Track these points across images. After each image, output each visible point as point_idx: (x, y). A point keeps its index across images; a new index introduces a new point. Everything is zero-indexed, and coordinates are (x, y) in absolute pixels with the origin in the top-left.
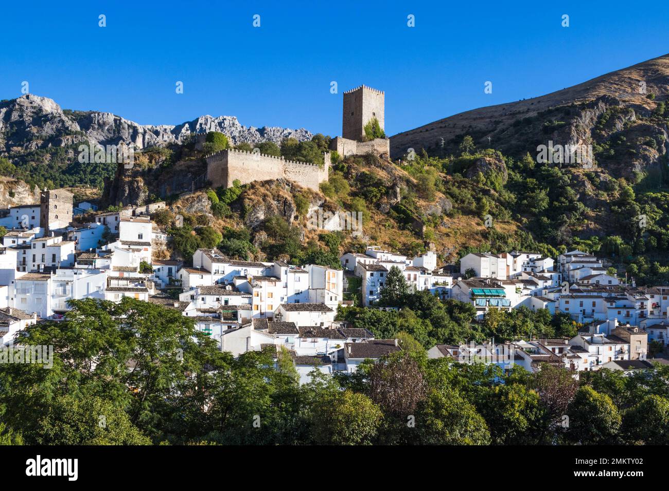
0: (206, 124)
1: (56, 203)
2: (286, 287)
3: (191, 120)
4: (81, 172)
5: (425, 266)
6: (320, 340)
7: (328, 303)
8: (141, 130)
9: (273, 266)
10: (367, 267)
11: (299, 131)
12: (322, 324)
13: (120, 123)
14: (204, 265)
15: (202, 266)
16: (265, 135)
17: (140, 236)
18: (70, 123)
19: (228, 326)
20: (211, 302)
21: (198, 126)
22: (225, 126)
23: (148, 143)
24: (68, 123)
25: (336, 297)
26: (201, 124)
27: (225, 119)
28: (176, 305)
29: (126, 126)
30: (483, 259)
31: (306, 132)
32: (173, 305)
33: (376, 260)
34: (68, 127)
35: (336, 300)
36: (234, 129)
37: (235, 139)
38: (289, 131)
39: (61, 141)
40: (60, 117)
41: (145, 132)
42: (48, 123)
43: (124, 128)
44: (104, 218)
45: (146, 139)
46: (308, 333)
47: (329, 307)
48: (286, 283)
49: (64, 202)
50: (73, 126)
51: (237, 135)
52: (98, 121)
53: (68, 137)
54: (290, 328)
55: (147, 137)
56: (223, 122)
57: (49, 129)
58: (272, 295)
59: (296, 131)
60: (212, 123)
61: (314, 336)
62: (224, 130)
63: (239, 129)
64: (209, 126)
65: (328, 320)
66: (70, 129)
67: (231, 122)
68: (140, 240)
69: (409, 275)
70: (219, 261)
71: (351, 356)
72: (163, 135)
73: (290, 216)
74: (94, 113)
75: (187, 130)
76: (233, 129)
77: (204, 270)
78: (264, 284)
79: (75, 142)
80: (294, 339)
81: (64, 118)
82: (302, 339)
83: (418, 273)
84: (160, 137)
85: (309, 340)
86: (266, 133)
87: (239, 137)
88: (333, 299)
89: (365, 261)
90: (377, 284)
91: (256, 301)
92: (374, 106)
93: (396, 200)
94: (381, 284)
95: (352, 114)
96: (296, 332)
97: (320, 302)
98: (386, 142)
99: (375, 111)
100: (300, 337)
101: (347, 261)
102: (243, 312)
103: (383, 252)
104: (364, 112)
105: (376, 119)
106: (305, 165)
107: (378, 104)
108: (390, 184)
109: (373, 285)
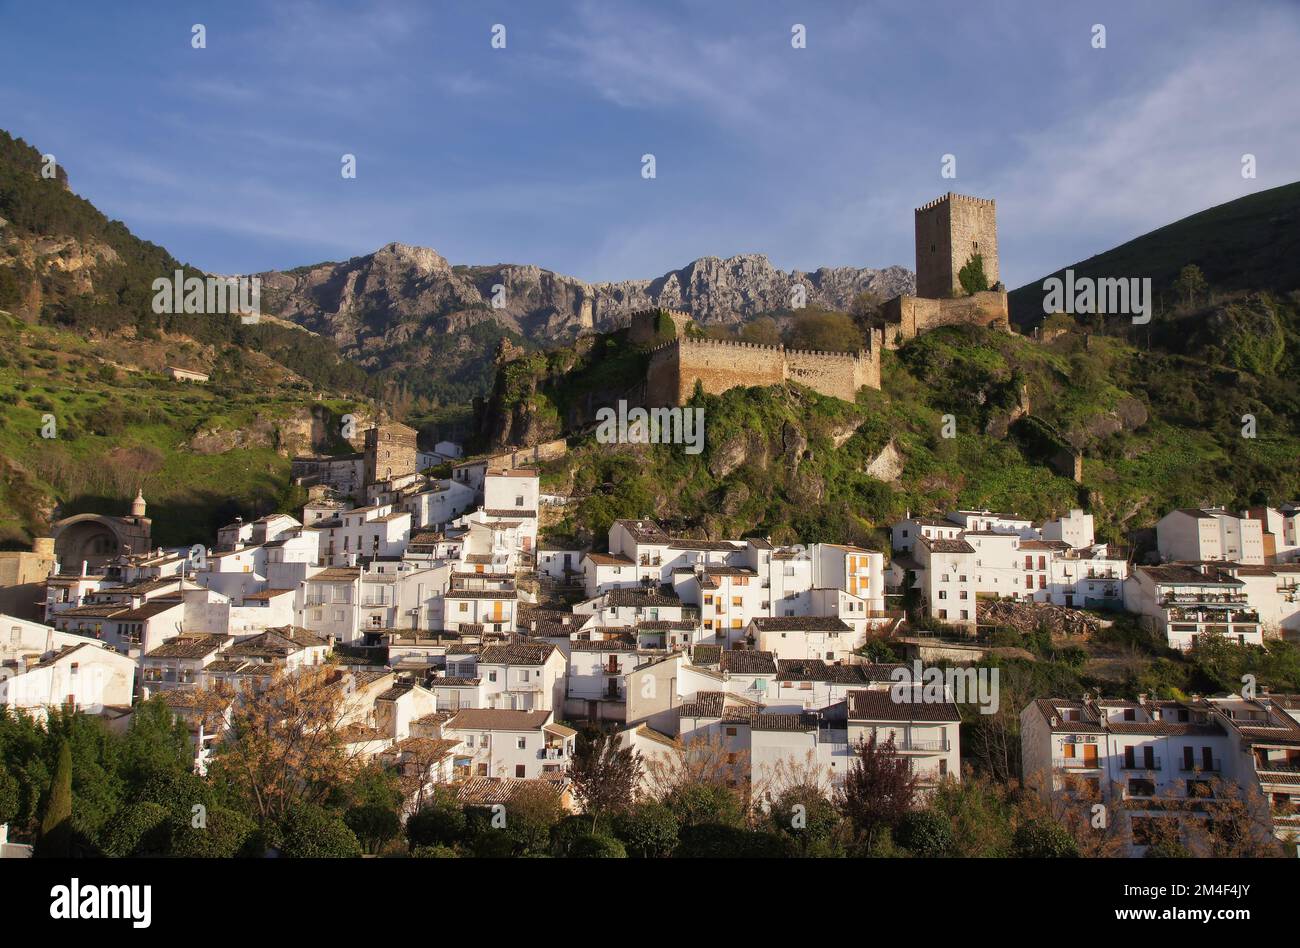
0: (708, 273)
1: (389, 448)
2: (768, 586)
3: (681, 267)
4: (482, 377)
5: (1066, 539)
6: (820, 686)
7: (844, 616)
8: (589, 293)
9: (745, 548)
10: (932, 545)
12: (830, 656)
13: (552, 283)
14: (625, 548)
15: (622, 551)
16: (823, 286)
17: (520, 501)
18: (464, 288)
19: (648, 658)
20: (626, 617)
21: (694, 278)
22: (745, 273)
23: (603, 316)
24: (461, 290)
25: (860, 604)
26: (699, 274)
27: (746, 261)
28: (566, 621)
29: (563, 287)
30: (1201, 521)
31: (907, 275)
32: (560, 621)
33: (956, 531)
34: (459, 298)
35: (861, 609)
36: (763, 278)
37: (764, 297)
39: (446, 323)
40: (446, 279)
41: (597, 295)
42: (426, 291)
43: (558, 291)
44: (466, 471)
45: (599, 308)
46: (795, 671)
47: (847, 623)
48: (769, 580)
49: (402, 446)
50: (470, 293)
51: (769, 288)
52: (513, 281)
53: (460, 314)
54: (763, 663)
55: (600, 304)
56: (741, 266)
57: (427, 304)
58: (738, 603)
59: (884, 271)
60: (721, 270)
61: (806, 678)
62: (744, 281)
63: (771, 278)
64: (714, 274)
65: (843, 648)
66: (462, 299)
67: (756, 265)
68: (520, 508)
69: (1029, 559)
70: (649, 540)
71: (854, 716)
72: (629, 298)
73: (794, 454)
74: (506, 267)
75: (674, 286)
76: (760, 277)
77: (626, 558)
78: (726, 582)
79: (472, 324)
80: (769, 681)
81: (453, 281)
82: (782, 683)
83: (1048, 555)
84: (625, 302)
85: (797, 684)
86: (825, 281)
87: (772, 292)
88: (856, 607)
89: (941, 533)
90: (954, 577)
91: (708, 612)
92: (975, 230)
93: (1019, 409)
94: (963, 579)
95: (933, 249)
96: (772, 670)
97: (829, 614)
98: (1000, 298)
99: (977, 239)
100: (779, 679)
101: (905, 534)
102: (677, 634)
103: (980, 515)
104: (954, 242)
105: (980, 255)
106: (826, 356)
107: (983, 225)
108: (1008, 378)
109: (946, 579)
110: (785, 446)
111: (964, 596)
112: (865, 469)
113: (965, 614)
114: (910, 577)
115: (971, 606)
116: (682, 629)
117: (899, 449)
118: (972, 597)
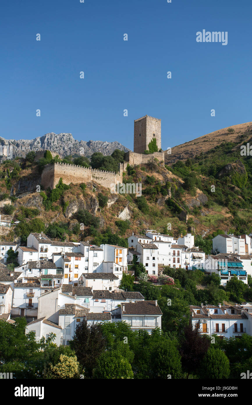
0: (51, 139)
2: (88, 261)
5: (186, 244)
6: (108, 301)
7: (115, 272)
8: (7, 144)
9: (79, 245)
10: (144, 246)
11: (114, 143)
12: (110, 288)
15: (33, 246)
16: (91, 146)
19: (45, 290)
20: (35, 273)
21: (46, 140)
22: (64, 140)
25: (121, 268)
26: (48, 139)
27: (64, 135)
28: (12, 275)
30: (227, 239)
31: (119, 144)
32: (10, 275)
35: (121, 270)
36: (70, 142)
37: (70, 150)
38: (107, 143)
41: (10, 145)
46: (99, 295)
47: (116, 275)
48: (88, 258)
51: (72, 146)
54: (87, 292)
56: (63, 138)
58: (77, 267)
59: (112, 143)
60: (56, 139)
61: (103, 298)
62: (63, 143)
63: (73, 142)
64: (53, 140)
65: (115, 285)
67: (68, 137)
69: (174, 251)
70: (43, 242)
72: (22, 146)
73: (95, 209)
75: (38, 143)
76: (69, 142)
77: (34, 249)
78: (73, 259)
80: (90, 300)
82: (95, 300)
83: (181, 251)
84: (20, 148)
85: (100, 300)
87: (73, 148)
88: (119, 269)
89: (144, 241)
90: (151, 258)
91: (66, 271)
92: (154, 129)
93: (168, 196)
94: (154, 258)
95: (140, 135)
96: (91, 294)
97: (110, 272)
98: (162, 155)
99: (155, 133)
100: (94, 298)
101: (132, 241)
102: (56, 280)
103: (157, 234)
104: (147, 133)
105: (155, 139)
106: (106, 172)
107: (157, 128)
108: (164, 184)
109: (148, 258)
110: (91, 206)
111: (154, 265)
112: (118, 216)
113: (154, 272)
114: (136, 258)
115: (156, 269)
116: (57, 278)
117: (129, 209)
118: (157, 266)
